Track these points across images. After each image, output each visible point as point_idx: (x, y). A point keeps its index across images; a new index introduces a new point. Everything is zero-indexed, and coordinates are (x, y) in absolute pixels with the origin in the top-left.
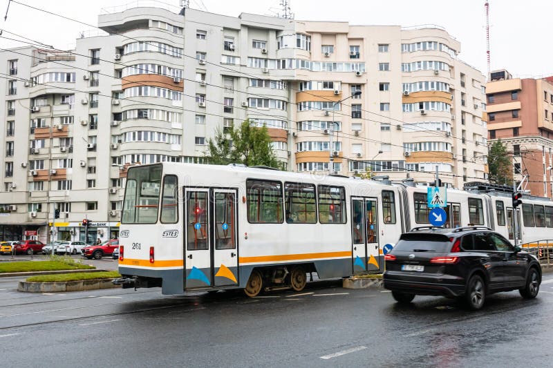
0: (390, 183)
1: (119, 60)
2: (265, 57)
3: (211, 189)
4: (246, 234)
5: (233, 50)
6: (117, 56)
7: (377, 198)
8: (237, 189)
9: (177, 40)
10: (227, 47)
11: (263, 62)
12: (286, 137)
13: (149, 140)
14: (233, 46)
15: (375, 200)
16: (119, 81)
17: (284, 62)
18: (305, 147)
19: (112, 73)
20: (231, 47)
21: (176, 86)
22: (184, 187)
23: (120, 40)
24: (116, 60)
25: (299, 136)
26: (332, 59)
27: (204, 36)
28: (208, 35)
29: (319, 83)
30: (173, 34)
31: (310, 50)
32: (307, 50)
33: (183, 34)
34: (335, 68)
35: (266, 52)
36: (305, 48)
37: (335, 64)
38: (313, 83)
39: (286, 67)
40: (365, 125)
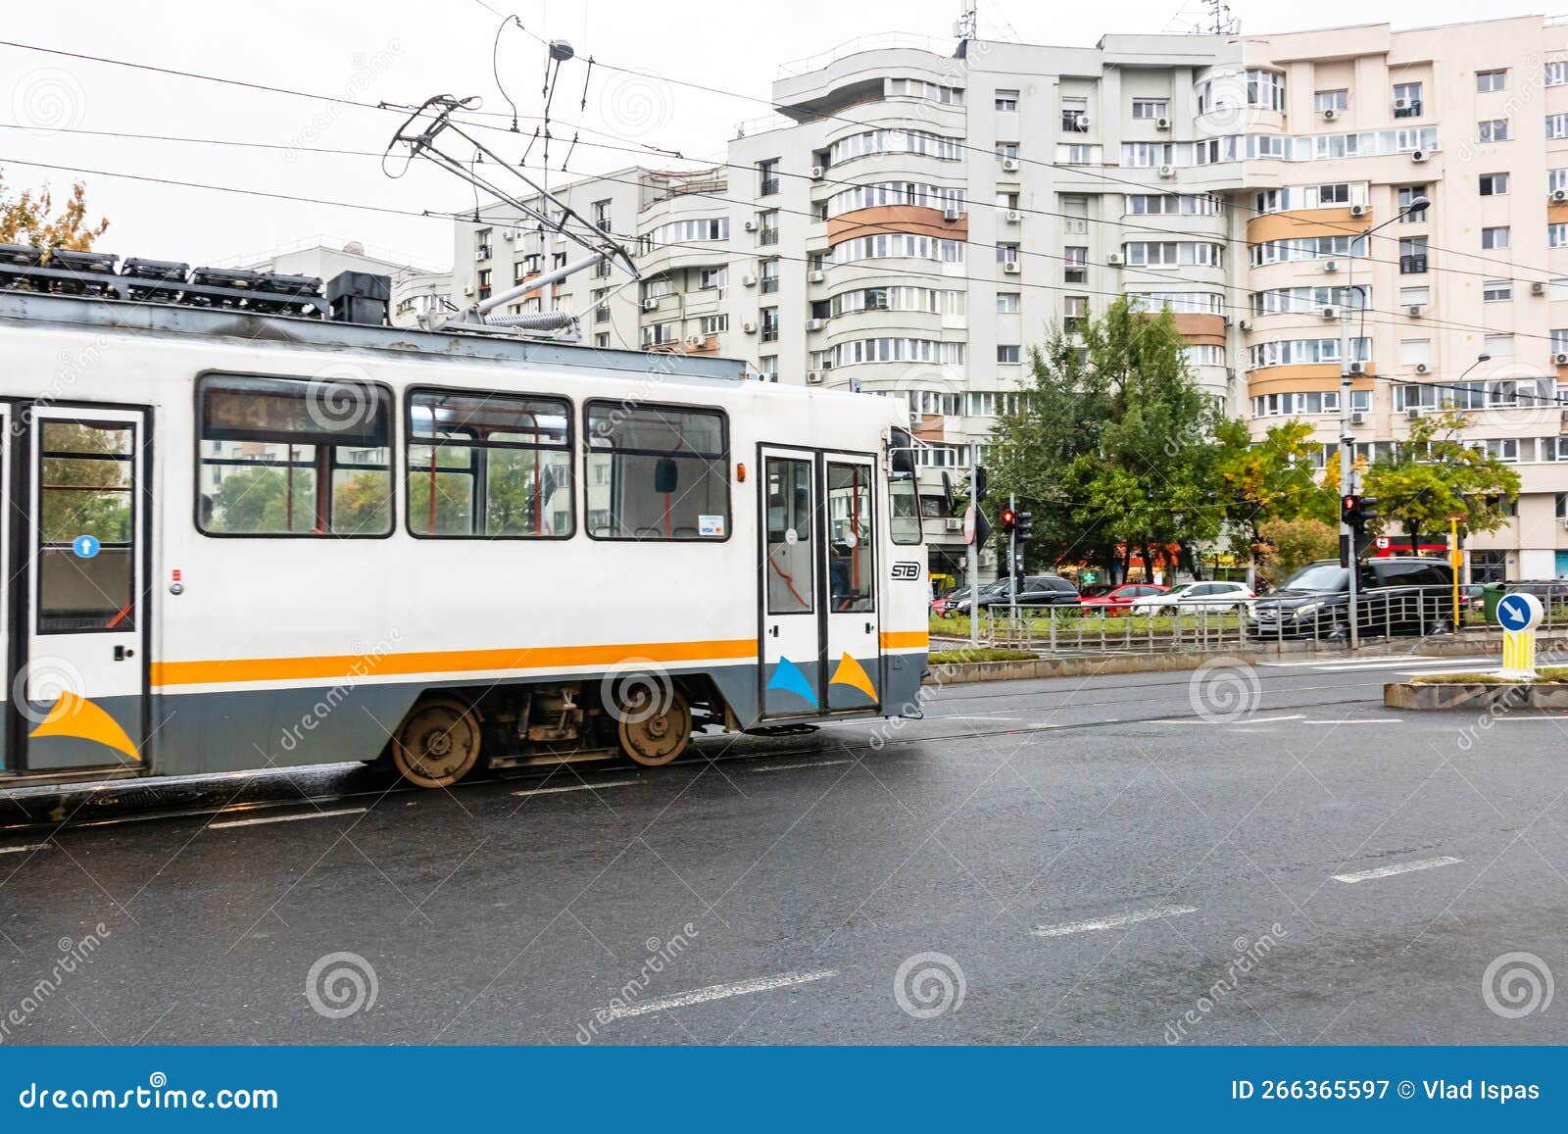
1: (821, 179)
2: (1164, 137)
5: (1085, 129)
6: (816, 172)
9: (950, 121)
10: (1069, 125)
11: (1160, 152)
12: (1222, 332)
13: (892, 357)
14: (1085, 120)
16: (822, 228)
17: (1214, 145)
18: (1273, 356)
19: (808, 209)
20: (1080, 123)
21: (951, 228)
23: (821, 132)
24: (814, 180)
25: (1255, 329)
26: (1344, 126)
27: (1014, 102)
28: (1022, 100)
29: (1308, 191)
30: (941, 107)
31: (1282, 107)
32: (1275, 108)
33: (964, 104)
34: (1352, 146)
35: (1167, 125)
36: (1271, 105)
37: (1352, 138)
38: (1292, 191)
39: (1221, 158)
40: (1437, 290)
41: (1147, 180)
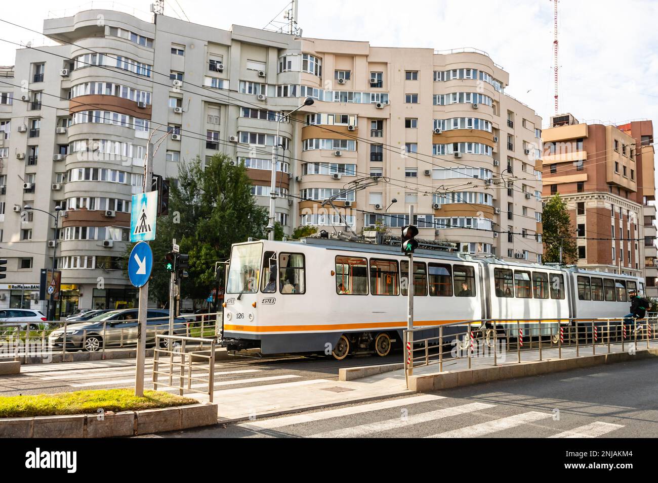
1: (67, 76)
2: (261, 81)
5: (221, 71)
6: (64, 72)
9: (145, 54)
10: (212, 67)
11: (259, 88)
12: (286, 181)
13: (99, 179)
14: (221, 66)
16: (66, 104)
17: (286, 88)
18: (310, 195)
19: (58, 93)
20: (218, 66)
21: (141, 112)
23: (71, 51)
24: (63, 76)
25: (303, 181)
26: (347, 87)
27: (182, 51)
28: (187, 51)
29: (329, 116)
30: (139, 46)
31: (320, 75)
32: (316, 74)
33: (153, 47)
34: (351, 98)
35: (264, 75)
36: (314, 73)
37: (351, 93)
38: (322, 115)
39: (289, 95)
40: (386, 170)
41: (251, 101)
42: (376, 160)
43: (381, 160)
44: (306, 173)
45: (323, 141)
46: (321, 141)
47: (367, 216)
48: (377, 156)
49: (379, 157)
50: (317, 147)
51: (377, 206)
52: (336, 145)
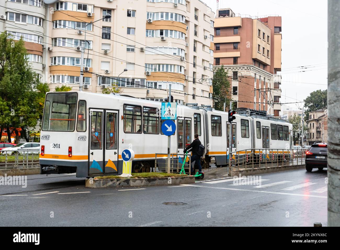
0: (198, 108)
3: (105, 110)
4: (123, 140)
7: (191, 118)
8: (118, 110)
15: (190, 119)
22: (90, 108)
40: (113, 46)
42: (106, 38)
43: (109, 39)
44: (55, 45)
45: (69, 23)
46: (67, 22)
47: (100, 78)
48: (106, 36)
49: (108, 36)
50: (64, 26)
51: (107, 71)
52: (79, 26)
